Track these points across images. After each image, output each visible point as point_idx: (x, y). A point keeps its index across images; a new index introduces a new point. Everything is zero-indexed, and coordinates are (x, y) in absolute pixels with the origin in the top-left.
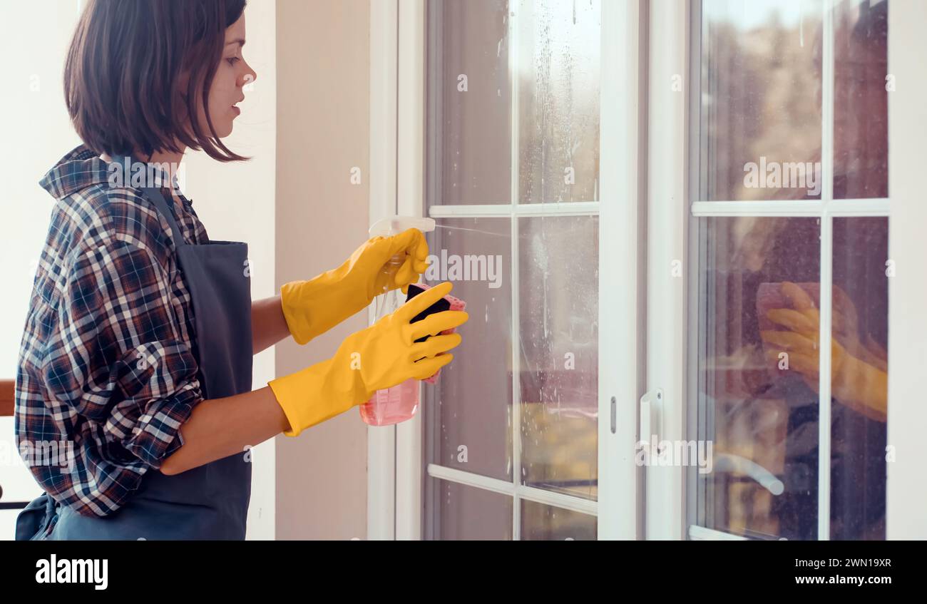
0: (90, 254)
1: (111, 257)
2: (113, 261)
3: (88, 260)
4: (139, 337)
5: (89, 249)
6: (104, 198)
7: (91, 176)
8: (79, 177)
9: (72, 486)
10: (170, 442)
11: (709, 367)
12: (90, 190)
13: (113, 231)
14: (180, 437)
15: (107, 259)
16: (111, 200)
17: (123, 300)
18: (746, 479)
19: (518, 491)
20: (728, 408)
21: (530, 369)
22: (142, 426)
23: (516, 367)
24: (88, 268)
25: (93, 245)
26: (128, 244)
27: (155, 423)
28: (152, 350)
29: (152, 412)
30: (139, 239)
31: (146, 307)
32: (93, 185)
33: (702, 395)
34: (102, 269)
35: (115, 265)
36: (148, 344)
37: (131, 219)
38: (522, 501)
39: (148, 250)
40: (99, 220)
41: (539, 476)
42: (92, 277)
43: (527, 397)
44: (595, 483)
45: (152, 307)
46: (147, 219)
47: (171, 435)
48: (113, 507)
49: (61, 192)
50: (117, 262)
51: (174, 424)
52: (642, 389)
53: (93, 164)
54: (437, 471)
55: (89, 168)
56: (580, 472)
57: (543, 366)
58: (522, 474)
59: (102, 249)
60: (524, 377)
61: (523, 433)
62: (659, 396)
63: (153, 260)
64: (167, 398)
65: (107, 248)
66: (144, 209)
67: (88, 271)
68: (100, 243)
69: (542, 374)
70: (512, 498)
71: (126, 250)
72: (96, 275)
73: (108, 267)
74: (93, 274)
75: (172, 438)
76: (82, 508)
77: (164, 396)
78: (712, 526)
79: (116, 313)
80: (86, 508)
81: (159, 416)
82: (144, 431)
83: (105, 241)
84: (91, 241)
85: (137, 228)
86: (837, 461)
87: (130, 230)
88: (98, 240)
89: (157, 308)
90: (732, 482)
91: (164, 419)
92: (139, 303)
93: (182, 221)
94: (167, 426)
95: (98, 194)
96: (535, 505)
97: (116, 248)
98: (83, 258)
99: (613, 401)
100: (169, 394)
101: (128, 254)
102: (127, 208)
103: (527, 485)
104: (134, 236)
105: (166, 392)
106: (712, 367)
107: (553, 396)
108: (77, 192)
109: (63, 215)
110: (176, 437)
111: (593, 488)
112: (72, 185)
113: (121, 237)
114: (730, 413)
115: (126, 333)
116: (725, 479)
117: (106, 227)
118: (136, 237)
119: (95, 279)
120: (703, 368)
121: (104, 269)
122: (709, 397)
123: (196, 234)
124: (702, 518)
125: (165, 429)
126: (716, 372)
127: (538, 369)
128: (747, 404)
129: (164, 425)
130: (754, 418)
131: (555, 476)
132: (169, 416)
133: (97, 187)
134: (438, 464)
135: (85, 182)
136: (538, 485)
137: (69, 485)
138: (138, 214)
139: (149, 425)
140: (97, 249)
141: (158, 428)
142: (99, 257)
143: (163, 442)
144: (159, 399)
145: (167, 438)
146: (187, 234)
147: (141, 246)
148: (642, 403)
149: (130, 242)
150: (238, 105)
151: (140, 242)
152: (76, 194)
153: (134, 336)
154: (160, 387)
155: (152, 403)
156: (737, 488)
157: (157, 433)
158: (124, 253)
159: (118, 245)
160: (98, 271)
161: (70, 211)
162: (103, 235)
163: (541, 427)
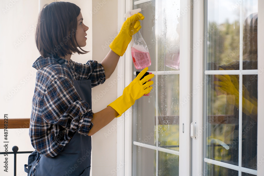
0: (53, 82)
1: (59, 82)
2: (60, 83)
3: (53, 84)
4: (73, 101)
5: (53, 81)
6: (53, 67)
7: (48, 62)
8: (45, 63)
9: (46, 148)
10: (90, 125)
11: (209, 115)
12: (48, 66)
13: (58, 75)
14: (92, 123)
15: (58, 82)
16: (55, 68)
17: (65, 93)
18: (219, 146)
19: (158, 149)
20: (214, 126)
21: (161, 116)
22: (81, 123)
23: (157, 115)
24: (54, 86)
25: (53, 80)
26: (63, 78)
27: (85, 121)
28: (77, 103)
29: (83, 118)
30: (65, 76)
31: (72, 93)
32: (49, 65)
33: (207, 123)
34: (57, 86)
35: (61, 84)
36: (76, 102)
37: (62, 71)
38: (159, 151)
39: (68, 78)
40: (54, 73)
41: (163, 145)
42: (55, 88)
43: (160, 123)
44: (179, 146)
45: (73, 93)
46: (66, 71)
47: (90, 123)
48: (56, 155)
49: (40, 67)
50: (61, 83)
51: (90, 120)
52: (191, 121)
53: (48, 59)
54: (136, 143)
55: (47, 60)
56: (174, 144)
57: (164, 115)
58: (159, 144)
59: (56, 80)
60: (159, 118)
61: (159, 133)
62: (196, 123)
63: (70, 81)
64: (86, 114)
65: (57, 80)
66: (65, 69)
67: (54, 87)
68: (55, 79)
69: (164, 117)
70: (156, 150)
71: (63, 79)
72: (56, 87)
73: (59, 85)
74: (55, 87)
75: (90, 124)
76: (47, 155)
77: (85, 113)
78: (210, 158)
79: (64, 97)
80: (48, 155)
81: (85, 119)
82: (82, 124)
83: (56, 78)
84: (52, 79)
85: (64, 73)
86: (243, 140)
87: (63, 74)
88: (54, 78)
89: (75, 93)
90: (215, 146)
91: (87, 119)
92: (69, 92)
93: (73, 74)
94: (88, 121)
95: (51, 66)
96: (162, 152)
97: (60, 79)
98: (51, 84)
99: (183, 124)
100: (86, 112)
101: (63, 80)
102: (60, 69)
103: (160, 147)
104: (64, 75)
105: (85, 112)
106: (210, 115)
107: (167, 123)
108: (45, 67)
109: (41, 73)
110: (91, 123)
111: (178, 148)
112: (43, 65)
113: (60, 76)
114: (215, 127)
115: (69, 102)
116: (214, 145)
117: (56, 74)
118: (65, 75)
119: (56, 88)
120: (207, 115)
121: (58, 85)
122: (209, 123)
123: (77, 78)
124: (207, 156)
125: (88, 122)
126: (211, 116)
127: (163, 116)
128: (219, 125)
129: (87, 121)
130: (221, 129)
131: (168, 145)
132: (88, 118)
133: (50, 65)
134: (136, 141)
135: (47, 64)
136: (163, 147)
137: (46, 147)
138: (63, 70)
139: (83, 122)
140: (55, 80)
141: (86, 122)
142: (56, 82)
143: (88, 125)
144: (84, 115)
145: (89, 124)
146: (74, 77)
147: (66, 78)
148: (191, 125)
149: (63, 77)
150: (86, 37)
151: (66, 77)
152: (44, 68)
153: (71, 101)
154: (83, 111)
155: (82, 117)
156: (217, 148)
157: (86, 123)
158: (62, 80)
159: (60, 78)
160: (56, 86)
161: (43, 72)
162: (56, 76)
163: (164, 131)
